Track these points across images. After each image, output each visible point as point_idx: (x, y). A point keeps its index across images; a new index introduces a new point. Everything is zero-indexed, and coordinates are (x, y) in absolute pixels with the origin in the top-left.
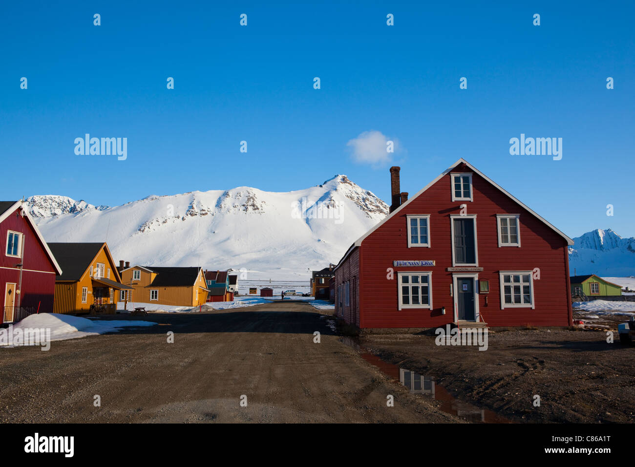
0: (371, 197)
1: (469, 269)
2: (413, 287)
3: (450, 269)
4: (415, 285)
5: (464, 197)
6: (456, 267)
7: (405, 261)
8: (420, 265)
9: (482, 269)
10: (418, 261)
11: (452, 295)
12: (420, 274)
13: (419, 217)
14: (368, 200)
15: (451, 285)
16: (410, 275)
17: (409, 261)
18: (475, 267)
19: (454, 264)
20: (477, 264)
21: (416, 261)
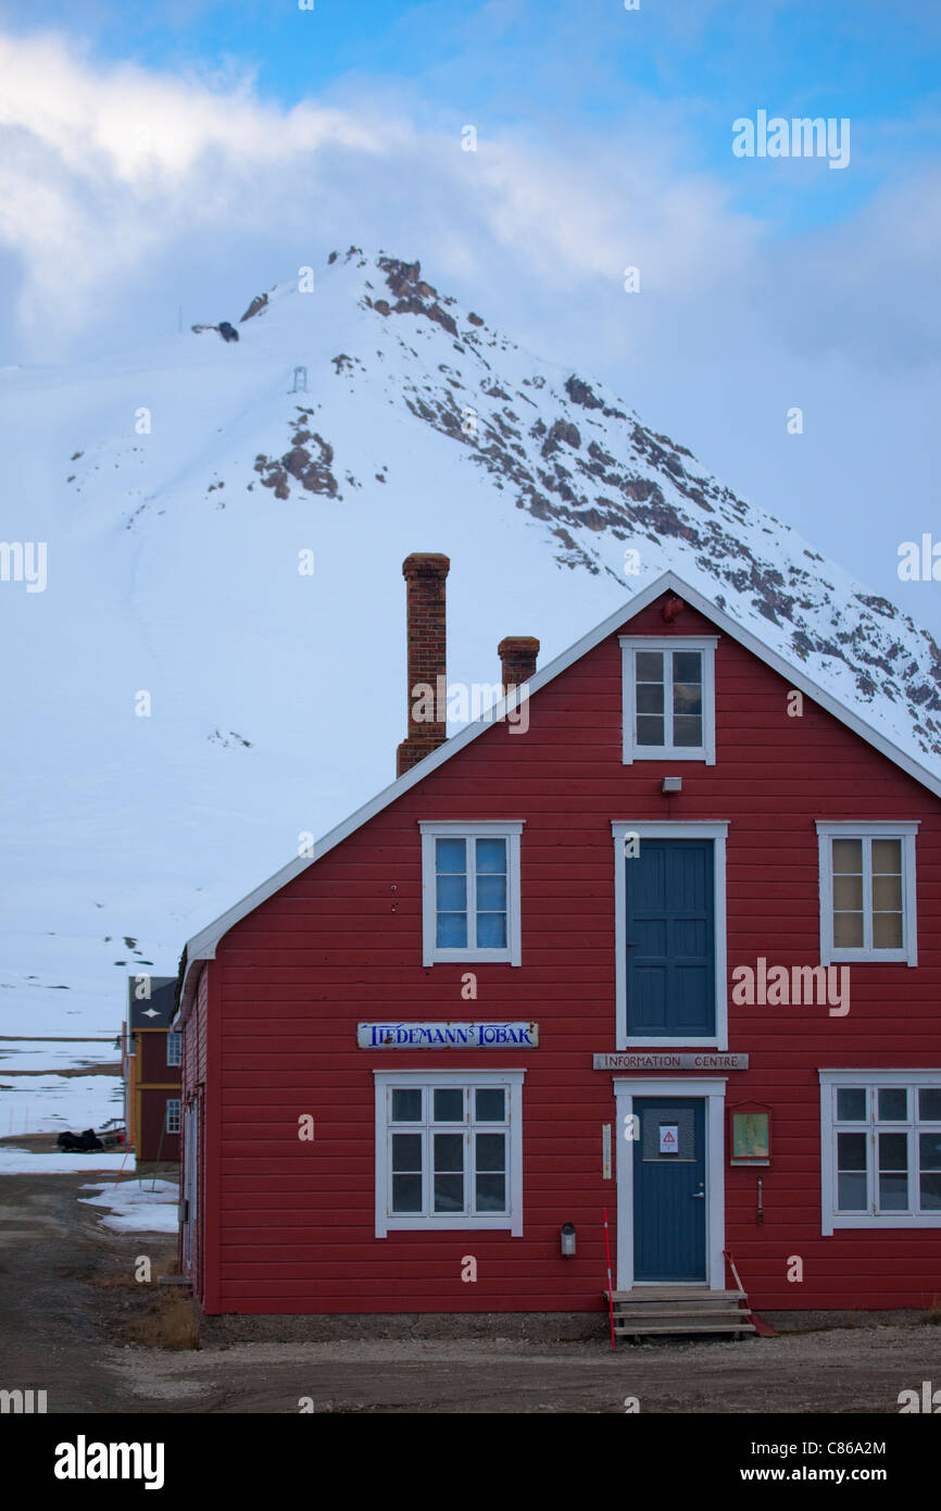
0: (596, 414)
1: (688, 1060)
2: (437, 1137)
3: (601, 1061)
4: (449, 1127)
5: (677, 743)
6: (630, 1050)
7: (407, 1027)
8: (473, 1041)
9: (742, 1060)
10: (463, 1026)
11: (607, 1175)
12: (470, 1082)
13: (471, 831)
14: (573, 438)
15: (607, 1129)
16: (428, 1083)
17: (426, 1026)
18: (714, 1050)
19: (623, 1040)
20: (721, 1040)
21: (454, 1027)
